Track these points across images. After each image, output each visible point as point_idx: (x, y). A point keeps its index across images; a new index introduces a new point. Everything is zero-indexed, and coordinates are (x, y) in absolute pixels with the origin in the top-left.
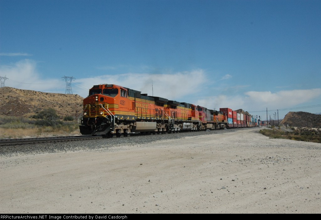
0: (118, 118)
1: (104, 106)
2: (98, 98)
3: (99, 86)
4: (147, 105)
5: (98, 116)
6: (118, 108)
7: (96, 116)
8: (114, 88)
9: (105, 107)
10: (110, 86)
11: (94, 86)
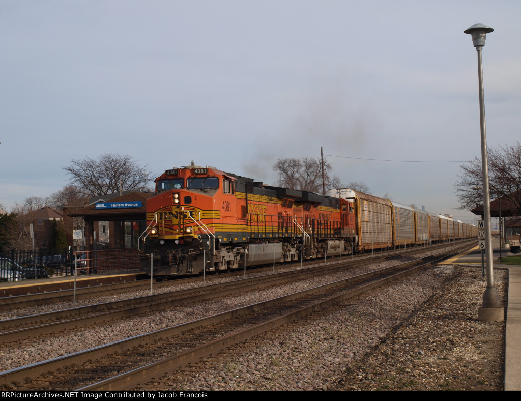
0: (220, 240)
1: (191, 215)
2: (178, 198)
3: (177, 170)
4: (265, 207)
5: (181, 236)
6: (219, 217)
7: (177, 237)
8: (210, 176)
9: (193, 216)
10: (202, 171)
11: (167, 171)
